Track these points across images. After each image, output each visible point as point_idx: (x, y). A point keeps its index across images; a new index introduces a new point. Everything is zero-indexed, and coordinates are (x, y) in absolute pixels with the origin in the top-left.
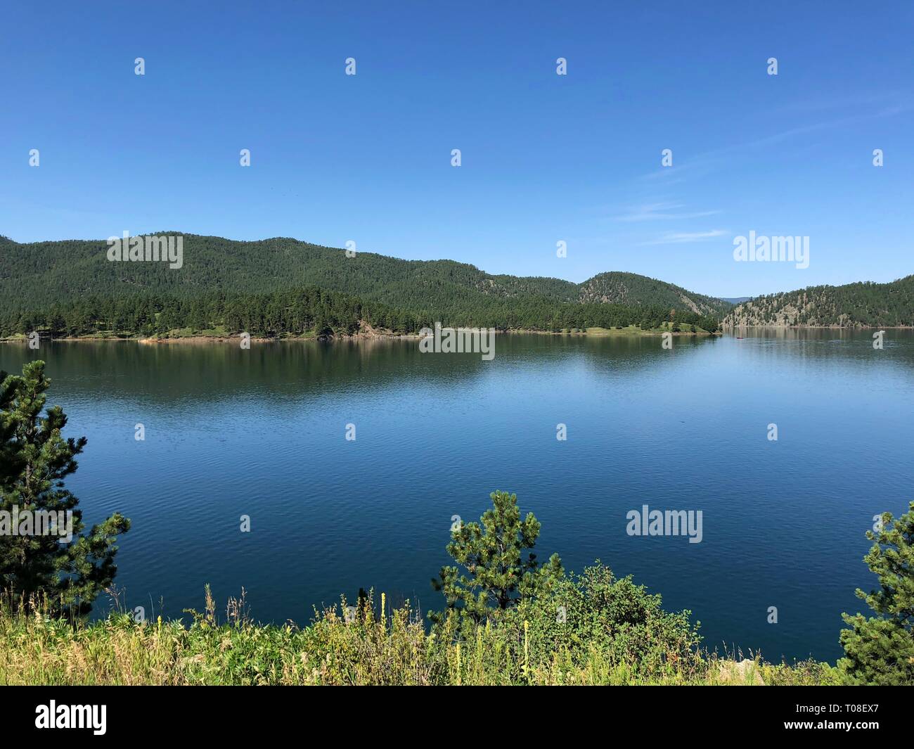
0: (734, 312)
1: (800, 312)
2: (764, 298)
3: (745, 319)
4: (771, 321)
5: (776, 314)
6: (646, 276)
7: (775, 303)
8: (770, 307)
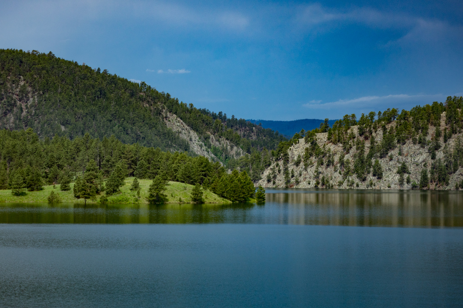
0: (286, 155)
1: (433, 158)
2: (354, 123)
3: (311, 171)
4: (370, 177)
5: (382, 162)
6: (80, 63)
7: (379, 137)
8: (367, 144)
